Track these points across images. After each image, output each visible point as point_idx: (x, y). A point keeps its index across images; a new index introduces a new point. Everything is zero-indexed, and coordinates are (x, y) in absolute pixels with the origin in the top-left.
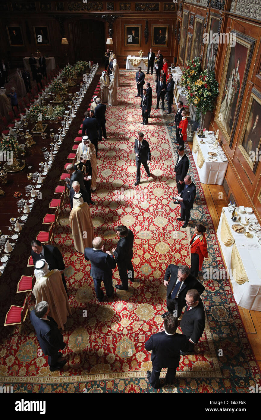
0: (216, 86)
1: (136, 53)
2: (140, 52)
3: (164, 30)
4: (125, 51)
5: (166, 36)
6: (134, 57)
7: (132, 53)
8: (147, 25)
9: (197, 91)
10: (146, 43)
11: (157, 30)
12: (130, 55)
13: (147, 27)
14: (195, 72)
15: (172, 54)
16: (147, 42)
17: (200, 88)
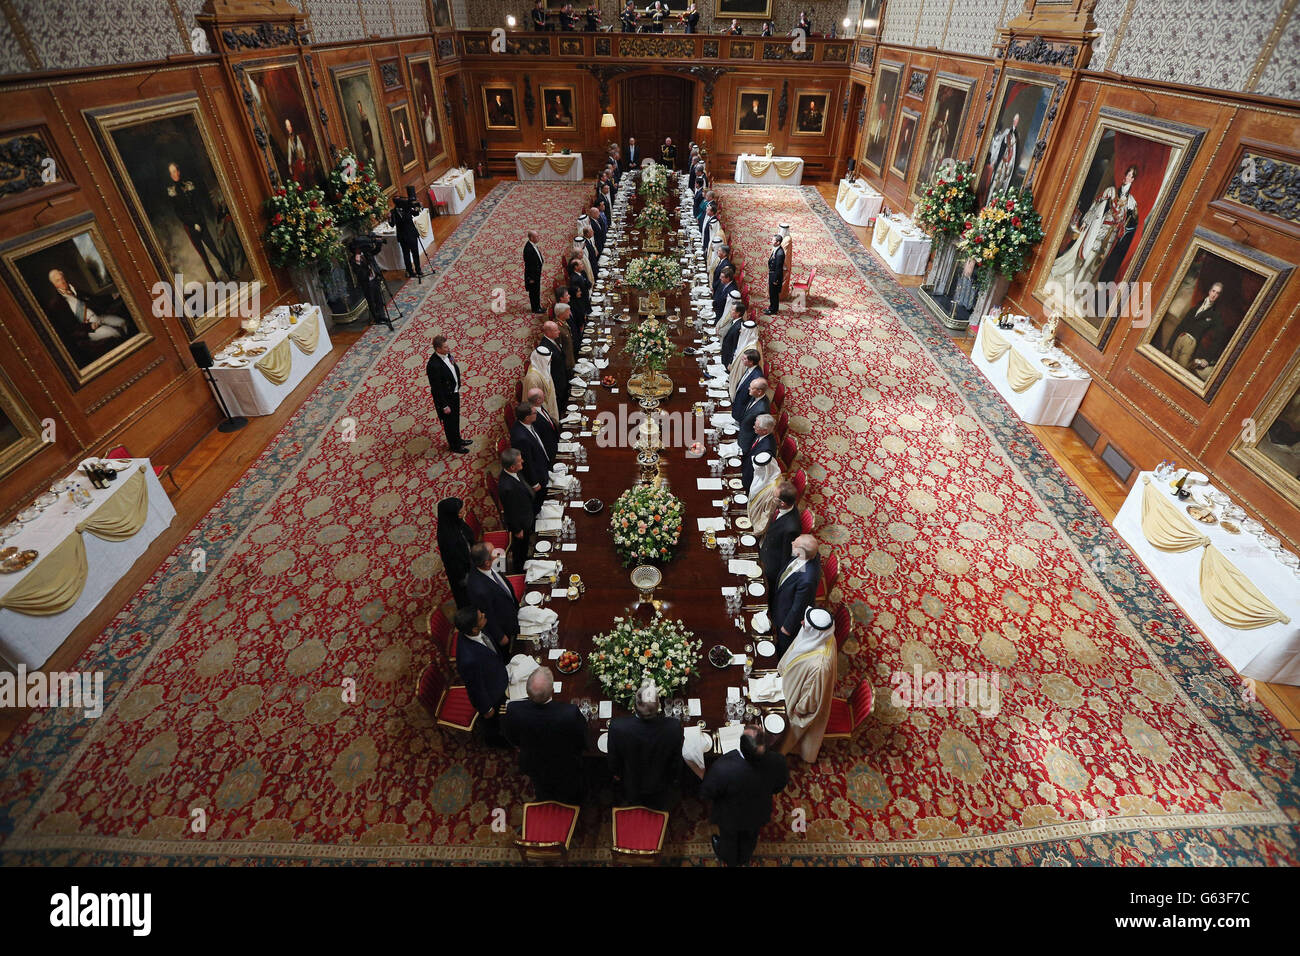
0: (1036, 222)
1: (757, 148)
2: (767, 147)
3: (820, 100)
4: (734, 143)
5: (825, 114)
6: (754, 158)
7: (749, 148)
8: (785, 91)
9: (994, 232)
10: (780, 129)
11: (805, 100)
12: (744, 151)
13: (785, 95)
14: (961, 191)
15: (833, 152)
16: (782, 125)
17: (999, 226)
